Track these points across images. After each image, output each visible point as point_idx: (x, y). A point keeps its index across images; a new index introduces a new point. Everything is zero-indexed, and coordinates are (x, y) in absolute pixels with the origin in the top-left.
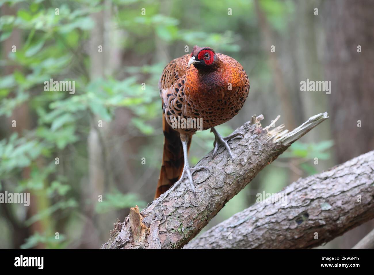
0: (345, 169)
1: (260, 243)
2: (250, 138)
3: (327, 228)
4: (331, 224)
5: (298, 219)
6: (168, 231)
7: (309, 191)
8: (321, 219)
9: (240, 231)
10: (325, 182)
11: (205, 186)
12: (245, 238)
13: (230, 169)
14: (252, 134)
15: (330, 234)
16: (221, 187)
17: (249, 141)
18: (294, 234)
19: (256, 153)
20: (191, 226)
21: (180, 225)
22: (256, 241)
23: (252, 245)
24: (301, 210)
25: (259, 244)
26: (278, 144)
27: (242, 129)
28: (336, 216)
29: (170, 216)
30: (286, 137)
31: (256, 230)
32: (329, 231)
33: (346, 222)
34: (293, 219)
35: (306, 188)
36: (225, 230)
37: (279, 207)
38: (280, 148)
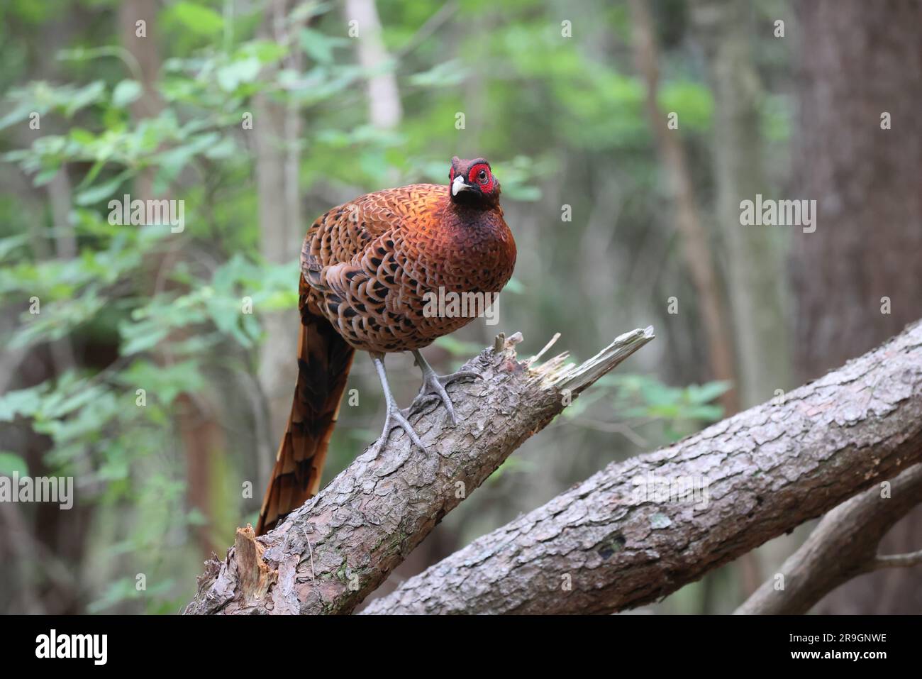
0: (703, 443)
1: (525, 598)
2: (491, 381)
3: (663, 565)
4: (671, 557)
5: (603, 548)
6: (317, 577)
7: (626, 490)
8: (650, 548)
9: (483, 575)
10: (659, 470)
11: (395, 481)
12: (494, 589)
13: (448, 446)
14: (496, 373)
15: (669, 579)
16: (430, 485)
17: (488, 386)
18: (595, 579)
19: (504, 412)
20: (365, 567)
21: (343, 564)
22: (515, 594)
23: (509, 603)
24: (608, 530)
25: (522, 600)
26: (549, 394)
27: (477, 364)
28: (681, 540)
29: (320, 544)
30: (566, 378)
31: (517, 572)
32: (667, 572)
33: (704, 552)
34: (591, 549)
35: (621, 483)
36: (454, 571)
37: (564, 524)
38: (554, 400)
